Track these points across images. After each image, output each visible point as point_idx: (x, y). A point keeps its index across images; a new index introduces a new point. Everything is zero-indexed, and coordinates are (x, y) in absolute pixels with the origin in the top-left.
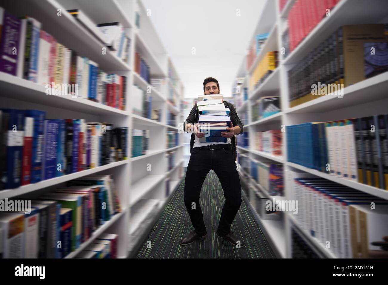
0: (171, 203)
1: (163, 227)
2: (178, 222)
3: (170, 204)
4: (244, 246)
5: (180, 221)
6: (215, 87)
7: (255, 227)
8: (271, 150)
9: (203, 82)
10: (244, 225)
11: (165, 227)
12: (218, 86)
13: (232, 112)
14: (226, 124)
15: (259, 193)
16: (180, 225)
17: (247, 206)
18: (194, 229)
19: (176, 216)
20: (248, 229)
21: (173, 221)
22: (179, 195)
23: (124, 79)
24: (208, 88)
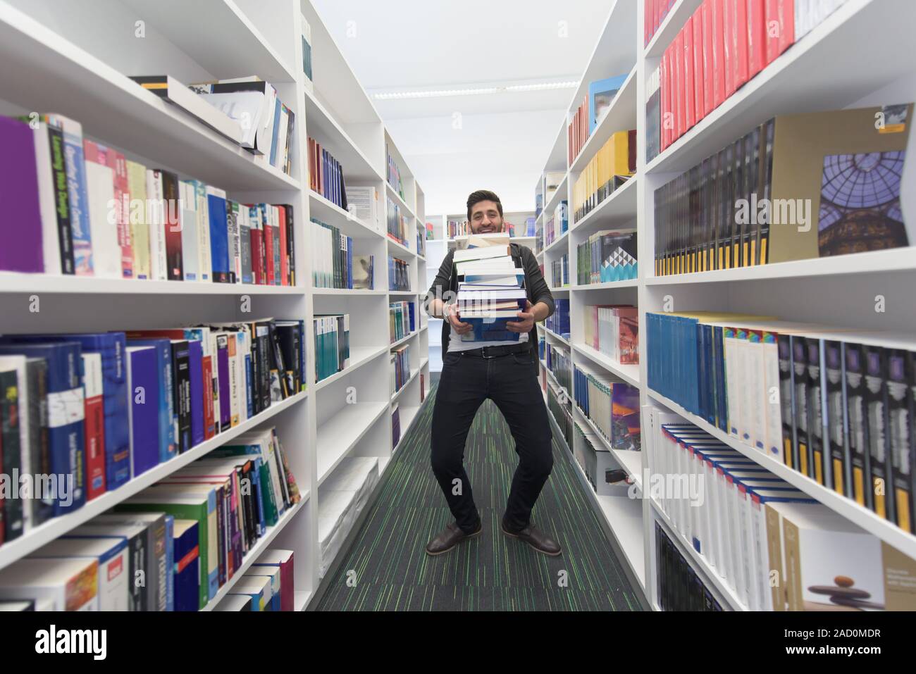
0: (404, 459)
1: (388, 516)
2: (419, 502)
3: (402, 461)
4: (559, 553)
5: (424, 500)
6: (492, 213)
7: (584, 510)
8: (617, 351)
9: (467, 200)
10: (560, 505)
11: (394, 514)
12: (500, 208)
13: (532, 267)
14: (515, 304)
15: (589, 438)
16: (424, 510)
17: (566, 462)
18: (454, 520)
19: (415, 491)
20: (569, 514)
21: (410, 500)
22: (420, 439)
23: (288, 211)
24: (478, 215)
